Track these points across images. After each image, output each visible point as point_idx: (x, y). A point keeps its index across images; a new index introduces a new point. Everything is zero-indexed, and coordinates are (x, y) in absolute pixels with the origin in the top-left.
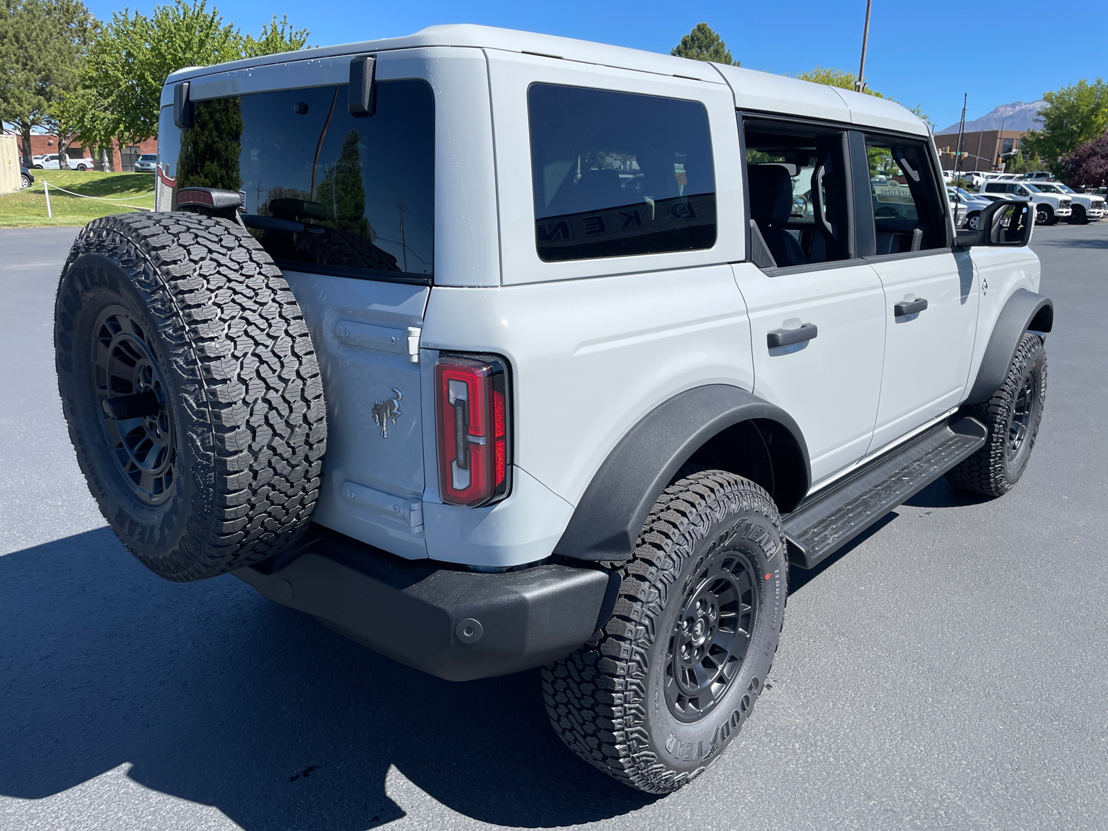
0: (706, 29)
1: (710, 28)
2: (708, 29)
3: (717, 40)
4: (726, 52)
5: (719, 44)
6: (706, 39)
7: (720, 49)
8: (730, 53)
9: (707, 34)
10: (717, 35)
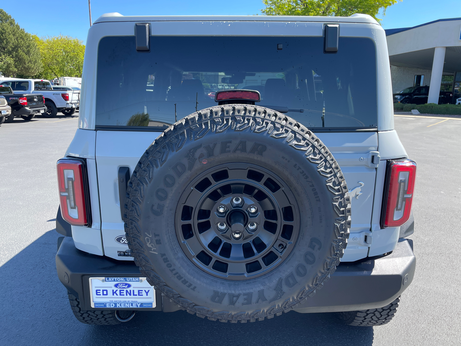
0: (3, 11)
1: (5, 11)
2: (4, 12)
3: (11, 18)
4: (16, 24)
5: (12, 19)
6: (4, 16)
7: (13, 22)
8: (18, 24)
9: (5, 14)
10: (10, 15)
